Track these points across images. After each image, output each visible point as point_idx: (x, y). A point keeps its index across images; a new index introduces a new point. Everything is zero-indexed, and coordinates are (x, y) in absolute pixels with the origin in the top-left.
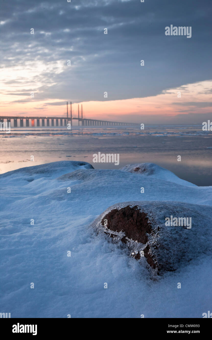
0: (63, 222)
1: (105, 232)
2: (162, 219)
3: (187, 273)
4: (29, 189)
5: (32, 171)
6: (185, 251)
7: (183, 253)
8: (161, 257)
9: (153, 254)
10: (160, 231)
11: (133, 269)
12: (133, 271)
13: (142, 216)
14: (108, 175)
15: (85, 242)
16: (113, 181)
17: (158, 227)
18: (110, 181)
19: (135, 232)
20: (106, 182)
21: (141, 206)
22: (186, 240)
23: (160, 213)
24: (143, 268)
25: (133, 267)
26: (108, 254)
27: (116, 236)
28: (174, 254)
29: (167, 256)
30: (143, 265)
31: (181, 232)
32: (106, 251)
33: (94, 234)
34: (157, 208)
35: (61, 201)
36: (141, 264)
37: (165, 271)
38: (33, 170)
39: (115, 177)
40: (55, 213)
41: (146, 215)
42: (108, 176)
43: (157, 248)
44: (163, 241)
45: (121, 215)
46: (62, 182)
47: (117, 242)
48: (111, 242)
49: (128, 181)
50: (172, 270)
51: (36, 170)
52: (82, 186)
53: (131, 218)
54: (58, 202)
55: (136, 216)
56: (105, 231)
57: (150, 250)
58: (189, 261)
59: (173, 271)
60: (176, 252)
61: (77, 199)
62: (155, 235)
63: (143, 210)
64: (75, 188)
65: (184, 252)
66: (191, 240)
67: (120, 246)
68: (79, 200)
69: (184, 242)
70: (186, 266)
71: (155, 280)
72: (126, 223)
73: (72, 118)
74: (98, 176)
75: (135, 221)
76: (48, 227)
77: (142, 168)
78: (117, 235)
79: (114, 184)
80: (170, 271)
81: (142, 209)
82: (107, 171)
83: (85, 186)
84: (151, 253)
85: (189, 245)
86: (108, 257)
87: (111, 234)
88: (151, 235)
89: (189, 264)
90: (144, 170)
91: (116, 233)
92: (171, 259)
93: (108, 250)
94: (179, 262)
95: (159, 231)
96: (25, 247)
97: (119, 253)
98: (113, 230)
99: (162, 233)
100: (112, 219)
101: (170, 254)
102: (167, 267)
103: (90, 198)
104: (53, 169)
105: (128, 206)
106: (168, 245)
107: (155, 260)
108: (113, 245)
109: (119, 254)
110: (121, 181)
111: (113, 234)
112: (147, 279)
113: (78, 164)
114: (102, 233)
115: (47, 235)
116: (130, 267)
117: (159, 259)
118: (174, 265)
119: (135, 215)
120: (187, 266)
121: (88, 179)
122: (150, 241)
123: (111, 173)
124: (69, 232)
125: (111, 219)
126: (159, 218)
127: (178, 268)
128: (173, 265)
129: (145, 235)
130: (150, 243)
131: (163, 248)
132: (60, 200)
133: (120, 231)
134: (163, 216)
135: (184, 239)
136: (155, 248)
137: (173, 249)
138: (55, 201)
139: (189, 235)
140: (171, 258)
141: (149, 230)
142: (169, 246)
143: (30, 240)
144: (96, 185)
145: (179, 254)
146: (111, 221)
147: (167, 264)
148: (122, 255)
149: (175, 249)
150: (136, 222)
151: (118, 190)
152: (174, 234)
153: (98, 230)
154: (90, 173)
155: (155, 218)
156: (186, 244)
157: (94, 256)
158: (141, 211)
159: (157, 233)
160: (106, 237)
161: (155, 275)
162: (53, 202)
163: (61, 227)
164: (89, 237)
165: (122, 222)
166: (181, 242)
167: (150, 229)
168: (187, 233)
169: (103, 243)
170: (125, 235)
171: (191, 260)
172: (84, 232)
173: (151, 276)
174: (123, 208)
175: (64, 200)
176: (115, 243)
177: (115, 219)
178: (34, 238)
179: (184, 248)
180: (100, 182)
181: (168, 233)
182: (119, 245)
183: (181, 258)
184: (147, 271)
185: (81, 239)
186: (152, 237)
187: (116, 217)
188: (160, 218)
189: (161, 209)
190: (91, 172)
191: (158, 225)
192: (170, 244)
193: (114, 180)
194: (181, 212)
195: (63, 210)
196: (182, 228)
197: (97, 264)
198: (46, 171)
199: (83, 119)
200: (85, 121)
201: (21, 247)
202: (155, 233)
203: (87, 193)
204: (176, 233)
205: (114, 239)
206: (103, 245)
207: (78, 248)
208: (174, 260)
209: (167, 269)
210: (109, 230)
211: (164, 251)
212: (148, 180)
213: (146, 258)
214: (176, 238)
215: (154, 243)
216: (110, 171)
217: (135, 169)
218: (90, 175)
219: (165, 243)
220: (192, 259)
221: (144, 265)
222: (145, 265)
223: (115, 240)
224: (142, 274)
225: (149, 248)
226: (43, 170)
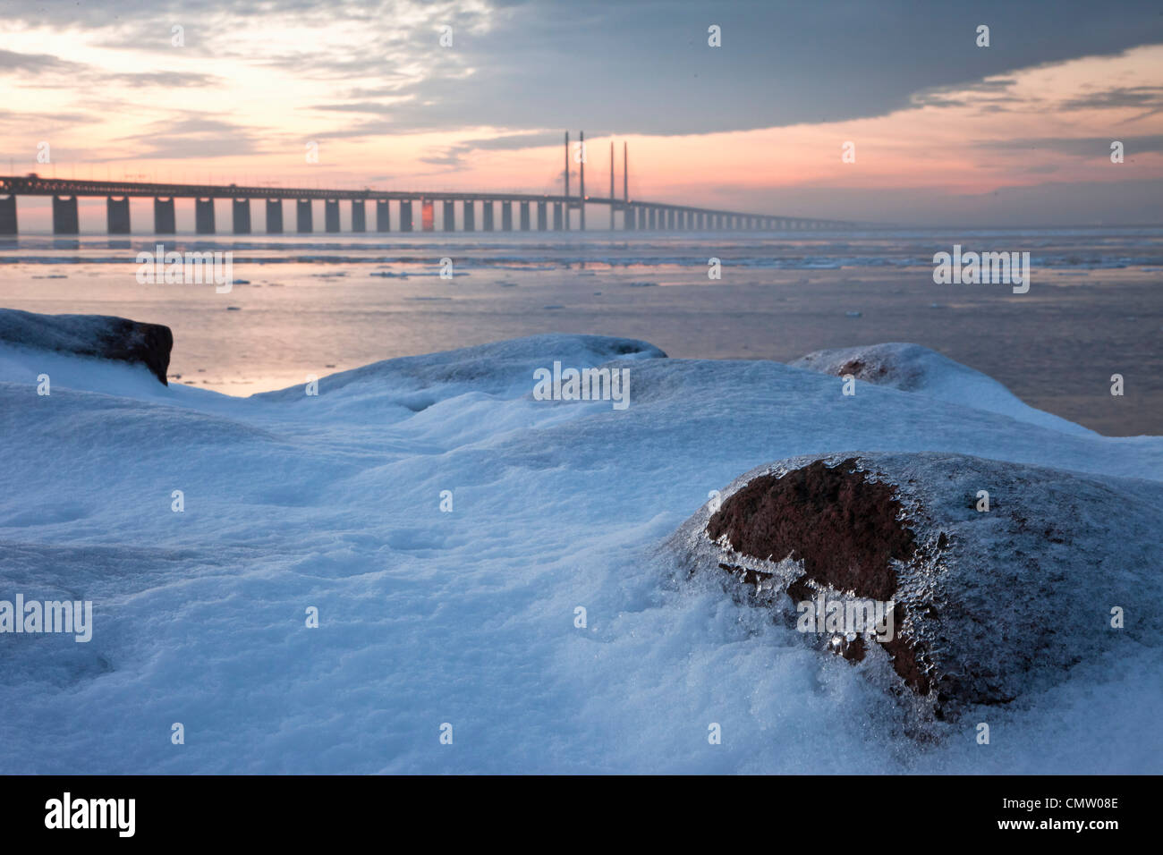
0: (552, 542)
1: (722, 566)
2: (958, 507)
3: (1060, 713)
4: (416, 434)
5: (427, 369)
6: (1052, 626)
7: (1043, 634)
8: (952, 650)
9: (920, 636)
10: (948, 549)
11: (833, 697)
12: (834, 706)
13: (873, 496)
14: (733, 381)
15: (642, 602)
16: (753, 402)
17: (943, 535)
18: (742, 402)
19: (843, 559)
20: (725, 406)
21: (871, 461)
22: (1056, 586)
23: (952, 483)
24: (878, 693)
25: (833, 690)
26: (732, 644)
27: (766, 576)
28: (1005, 639)
29: (977, 645)
30: (876, 681)
31: (1035, 555)
32: (725, 636)
33: (679, 573)
34: (938, 467)
35: (545, 468)
36: (870, 678)
37: (969, 704)
38: (433, 367)
39: (764, 388)
40: (520, 514)
41: (891, 490)
42: (731, 385)
43: (934, 614)
44: (960, 589)
45: (788, 495)
46: (546, 409)
47: (770, 601)
48: (746, 601)
49: (816, 401)
50: (998, 698)
51: (444, 368)
52: (629, 418)
53: (831, 505)
54: (530, 472)
55: (850, 495)
56: (724, 559)
57: (908, 624)
58: (1066, 666)
59: (1002, 704)
60: (1014, 631)
61: (605, 463)
62: (930, 566)
63: (879, 474)
64: (600, 424)
65: (1047, 629)
66: (1076, 585)
67: (785, 615)
68: (615, 468)
69: (1047, 592)
70: (1055, 685)
71: (925, 738)
72: (807, 525)
73: (586, 198)
74: (694, 384)
75: (846, 514)
76: (492, 557)
77: (871, 362)
78: (771, 574)
79: (759, 413)
80: (987, 705)
81: (875, 472)
82: (728, 366)
83: (639, 415)
84: (911, 634)
85: (1069, 603)
86: (733, 655)
87: (748, 570)
88: (912, 566)
89: (1069, 677)
90: (883, 371)
91: (767, 566)
92: (991, 656)
93: (733, 631)
94: (1027, 670)
95: (944, 549)
96: (401, 619)
97: (777, 643)
98: (755, 556)
99: (958, 556)
100: (753, 513)
101: (990, 636)
102: (975, 689)
103: (661, 460)
104: (510, 363)
105: (818, 463)
106: (983, 602)
107: (927, 660)
108: (754, 612)
109: (780, 646)
110: (786, 403)
111: (757, 569)
112: (893, 734)
113: (612, 348)
114: (709, 567)
115: (488, 581)
116: (825, 689)
117: (944, 655)
118: (1004, 680)
119: (846, 495)
120: (1058, 686)
121: (653, 397)
122: (907, 588)
123: (747, 374)
124: (576, 571)
125: (749, 515)
126: (945, 501)
127: (1020, 693)
128: (1001, 682)
129: (886, 565)
130: (905, 596)
131: (959, 613)
132: (538, 467)
133: (784, 556)
134: (961, 494)
135: (1048, 579)
136: (926, 615)
137: (1001, 616)
138: (518, 469)
139: (1069, 563)
140: (991, 654)
141: (905, 546)
142: (987, 607)
143: (421, 597)
144: (683, 413)
145: (1025, 636)
146: (745, 522)
147: (976, 676)
148: (791, 649)
149: (1010, 619)
150: (852, 521)
151: (773, 433)
152: (1005, 560)
153: (693, 558)
154: (659, 374)
155: (930, 501)
156: (1057, 600)
157: (679, 651)
158: (872, 478)
159: (938, 556)
160: (727, 583)
161: (926, 720)
162: (512, 473)
163: (544, 555)
164: (658, 587)
165: (794, 523)
166: (1035, 592)
167: (908, 543)
168: (1063, 557)
169: (714, 606)
170: (804, 572)
171: (1075, 661)
172: (638, 567)
173: (910, 723)
174: (796, 471)
175: (557, 466)
176: (762, 604)
177: (764, 513)
178: (437, 590)
179: (1048, 614)
180: (698, 404)
181: (980, 557)
182: (779, 611)
183: (1036, 656)
184: (894, 703)
185: (627, 594)
186: (913, 573)
187: (769, 503)
188: (948, 504)
189: (953, 471)
190: (666, 370)
191: (940, 527)
192: (989, 598)
193: (759, 397)
194: (1038, 481)
195: (550, 504)
196: (1040, 540)
197: (690, 684)
198: (481, 370)
199: (629, 201)
200: (637, 210)
201: (389, 620)
202: (929, 558)
203: (648, 441)
204: (1015, 556)
205: (759, 589)
206: (716, 613)
207: (611, 627)
208: (1005, 662)
209: (976, 698)
210: (739, 555)
211: (966, 627)
212: (898, 403)
213: (891, 655)
214: (1014, 575)
215: (922, 596)
216: (742, 365)
217: (845, 366)
218: (658, 380)
219: (967, 595)
220: (1080, 657)
221: (882, 680)
222: (884, 683)
223: (763, 591)
224: (872, 716)
225: (905, 616)
226: (471, 366)
